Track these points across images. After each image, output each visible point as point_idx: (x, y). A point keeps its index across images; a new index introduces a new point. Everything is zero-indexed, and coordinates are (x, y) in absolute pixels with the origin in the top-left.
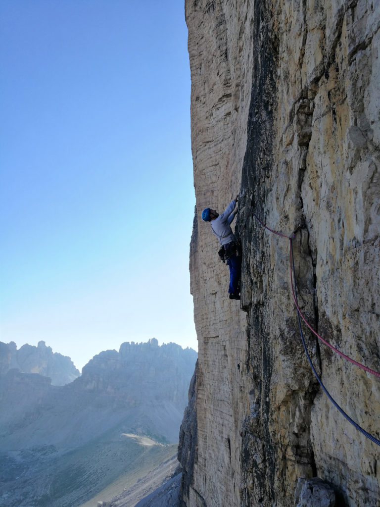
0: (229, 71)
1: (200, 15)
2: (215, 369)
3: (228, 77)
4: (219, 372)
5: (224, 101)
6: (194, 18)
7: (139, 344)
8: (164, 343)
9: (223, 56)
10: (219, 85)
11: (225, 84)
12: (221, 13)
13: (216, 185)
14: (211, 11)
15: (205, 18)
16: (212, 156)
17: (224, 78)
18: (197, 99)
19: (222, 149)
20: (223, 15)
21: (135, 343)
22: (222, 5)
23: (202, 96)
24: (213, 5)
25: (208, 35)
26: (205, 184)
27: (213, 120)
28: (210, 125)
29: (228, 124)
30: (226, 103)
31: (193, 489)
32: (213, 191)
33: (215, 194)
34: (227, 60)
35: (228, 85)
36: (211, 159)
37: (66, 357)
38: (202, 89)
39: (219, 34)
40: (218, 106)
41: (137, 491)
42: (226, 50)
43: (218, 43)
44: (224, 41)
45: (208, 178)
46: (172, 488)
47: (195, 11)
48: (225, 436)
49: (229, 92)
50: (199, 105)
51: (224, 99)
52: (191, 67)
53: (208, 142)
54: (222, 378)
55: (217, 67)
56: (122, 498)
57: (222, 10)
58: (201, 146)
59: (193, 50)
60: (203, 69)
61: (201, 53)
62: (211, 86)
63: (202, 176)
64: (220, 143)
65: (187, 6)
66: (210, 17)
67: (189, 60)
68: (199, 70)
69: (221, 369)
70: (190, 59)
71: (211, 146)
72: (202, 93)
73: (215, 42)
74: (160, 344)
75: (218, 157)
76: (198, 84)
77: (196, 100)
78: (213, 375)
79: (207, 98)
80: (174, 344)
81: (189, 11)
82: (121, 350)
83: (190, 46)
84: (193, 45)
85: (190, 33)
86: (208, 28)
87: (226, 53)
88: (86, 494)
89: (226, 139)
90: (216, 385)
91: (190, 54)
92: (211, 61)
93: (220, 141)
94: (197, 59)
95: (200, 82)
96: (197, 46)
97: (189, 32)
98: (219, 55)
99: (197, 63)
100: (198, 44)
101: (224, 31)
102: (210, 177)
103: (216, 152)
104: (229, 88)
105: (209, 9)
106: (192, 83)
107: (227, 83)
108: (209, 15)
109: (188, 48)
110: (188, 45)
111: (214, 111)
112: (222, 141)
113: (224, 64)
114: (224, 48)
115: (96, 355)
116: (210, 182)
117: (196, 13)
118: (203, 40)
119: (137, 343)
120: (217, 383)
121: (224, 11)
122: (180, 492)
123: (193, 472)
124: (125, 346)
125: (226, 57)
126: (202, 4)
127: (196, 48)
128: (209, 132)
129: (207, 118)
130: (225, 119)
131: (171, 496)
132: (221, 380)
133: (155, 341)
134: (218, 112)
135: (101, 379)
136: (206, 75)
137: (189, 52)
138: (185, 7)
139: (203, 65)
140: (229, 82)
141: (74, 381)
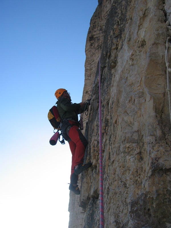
1: (93, 51)
6: (90, 51)
15: (96, 52)
24: (101, 46)
38: (90, 87)
47: (91, 48)
50: (87, 96)
58: (86, 118)
61: (92, 69)
66: (99, 52)
68: (89, 77)
70: (85, 71)
76: (88, 84)
77: (86, 93)
81: (88, 48)
84: (88, 64)
86: (97, 57)
91: (85, 69)
94: (89, 72)
95: (90, 83)
96: (90, 65)
97: (86, 58)
100: (90, 64)
105: (98, 48)
106: (85, 83)
108: (98, 51)
110: (85, 64)
118: (93, 63)
126: (95, 45)
127: (89, 66)
137: (85, 67)
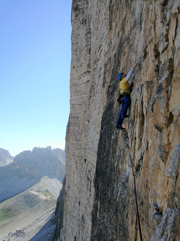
0: (90, 59)
1: (78, 23)
2: (72, 201)
3: (90, 63)
4: (74, 203)
5: (87, 74)
6: (75, 23)
7: (42, 148)
8: (54, 148)
9: (88, 52)
10: (85, 65)
11: (88, 66)
12: (89, 28)
13: (80, 115)
14: (84, 24)
15: (81, 26)
16: (79, 99)
17: (88, 63)
18: (74, 67)
19: (84, 98)
20: (90, 29)
21: (40, 148)
22: (90, 23)
23: (76, 67)
24: (85, 21)
25: (81, 36)
26: (74, 113)
27: (80, 81)
28: (79, 83)
29: (88, 86)
30: (88, 75)
31: (60, 239)
32: (78, 118)
33: (79, 119)
34: (90, 54)
35: (90, 66)
36: (78, 101)
37: (6, 150)
38: (76, 63)
39: (87, 38)
40: (84, 75)
41: (35, 226)
42: (90, 48)
43: (86, 43)
44: (89, 43)
45: (76, 110)
46: (50, 233)
47: (76, 19)
48: (74, 235)
49: (90, 70)
50: (74, 71)
51: (87, 73)
52: (72, 49)
53: (77, 92)
54: (75, 206)
55: (85, 55)
56: (28, 228)
57: (90, 26)
59: (74, 40)
60: (78, 52)
61: (78, 43)
62: (81, 64)
63: (73, 108)
64: (83, 94)
65: (72, 15)
66: (83, 27)
67: (71, 45)
68: (76, 52)
69: (75, 202)
71: (79, 94)
72: (76, 65)
73: (85, 42)
74: (52, 149)
75: (82, 101)
76: (75, 59)
78: (71, 203)
79: (78, 69)
80: (59, 149)
81: (73, 18)
82: (33, 151)
83: (72, 38)
84: (74, 37)
85: (73, 31)
86: (82, 32)
87: (90, 50)
88: (12, 221)
89: (86, 94)
90: (72, 209)
91: (72, 42)
92: (82, 51)
93: (84, 93)
94: (75, 46)
95: (76, 59)
96: (76, 39)
98: (86, 50)
99: (75, 48)
100: (76, 37)
101: (90, 38)
102: (77, 110)
103: (81, 98)
104: (90, 68)
105: (83, 22)
107: (89, 66)
109: (71, 38)
111: (81, 77)
112: (84, 94)
113: (88, 55)
114: (89, 47)
115: (21, 153)
116: (77, 112)
117: (76, 20)
118: (79, 37)
119: (41, 148)
120: (72, 208)
121: (91, 27)
122: (54, 236)
123: (60, 232)
124: (35, 149)
125: (90, 52)
126: (80, 18)
128: (78, 87)
129: (78, 79)
130: (86, 83)
131: (50, 238)
132: (74, 207)
133: (50, 147)
134: (83, 78)
135: (23, 164)
136: (79, 57)
138: (71, 15)
139: (78, 50)
140: (90, 65)
141: (9, 164)
